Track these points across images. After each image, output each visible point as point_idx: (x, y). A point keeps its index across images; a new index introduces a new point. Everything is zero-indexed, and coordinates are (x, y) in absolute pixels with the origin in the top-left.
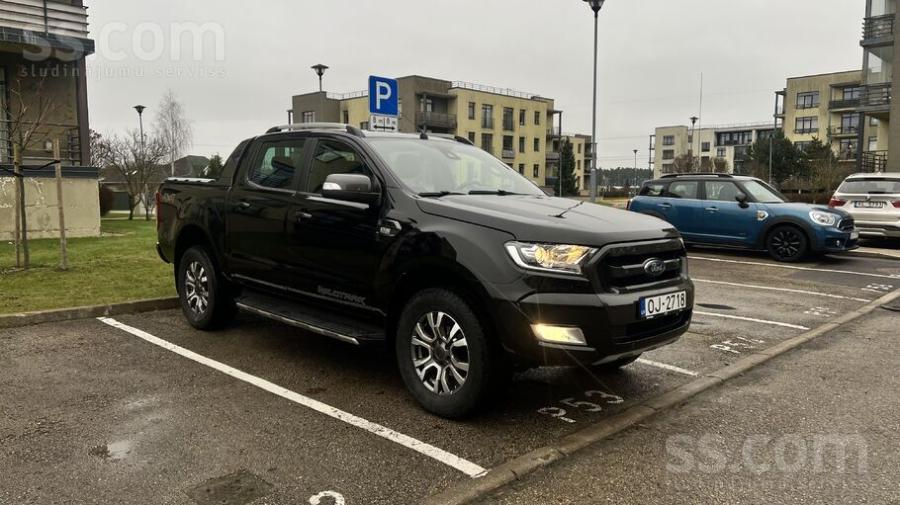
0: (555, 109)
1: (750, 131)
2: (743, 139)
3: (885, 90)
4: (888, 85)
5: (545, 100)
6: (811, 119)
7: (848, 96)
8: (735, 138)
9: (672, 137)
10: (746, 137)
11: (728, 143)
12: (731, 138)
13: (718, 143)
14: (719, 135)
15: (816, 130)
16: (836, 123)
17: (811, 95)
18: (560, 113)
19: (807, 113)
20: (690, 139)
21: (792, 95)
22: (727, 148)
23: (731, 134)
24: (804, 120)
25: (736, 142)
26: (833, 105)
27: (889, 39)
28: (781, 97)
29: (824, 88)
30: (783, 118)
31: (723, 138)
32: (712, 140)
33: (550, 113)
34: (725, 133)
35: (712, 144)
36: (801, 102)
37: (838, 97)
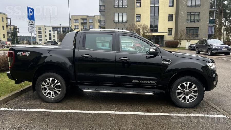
0: (8, 17)
1: (61, 28)
2: (59, 29)
3: (104, 22)
4: (105, 21)
5: (5, 14)
6: (77, 26)
7: (84, 21)
8: (57, 29)
9: (40, 28)
10: (60, 29)
11: (55, 30)
12: (56, 29)
13: (53, 30)
14: (53, 28)
15: (78, 29)
16: (82, 27)
17: (77, 20)
18: (10, 18)
19: (76, 24)
20: (46, 29)
21: (72, 20)
22: (55, 31)
23: (56, 28)
24: (76, 26)
25: (57, 30)
26: (82, 23)
27: (104, 11)
28: (70, 20)
29: (79, 19)
30: (71, 25)
31: (54, 29)
32: (52, 29)
33: (7, 18)
34: (54, 28)
35: (52, 30)
36: (75, 22)
37: (82, 21)
